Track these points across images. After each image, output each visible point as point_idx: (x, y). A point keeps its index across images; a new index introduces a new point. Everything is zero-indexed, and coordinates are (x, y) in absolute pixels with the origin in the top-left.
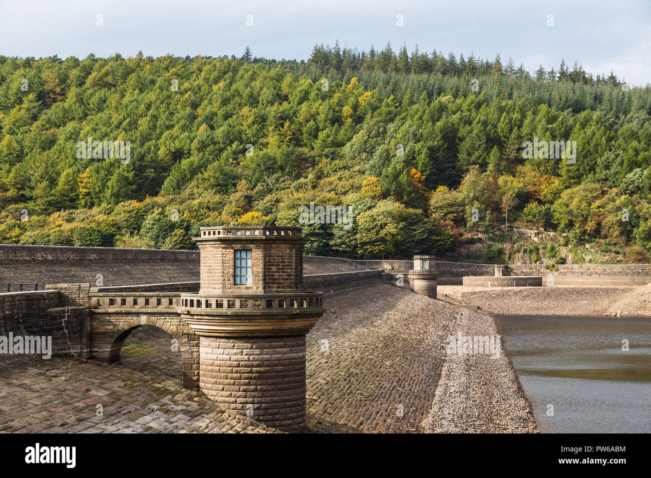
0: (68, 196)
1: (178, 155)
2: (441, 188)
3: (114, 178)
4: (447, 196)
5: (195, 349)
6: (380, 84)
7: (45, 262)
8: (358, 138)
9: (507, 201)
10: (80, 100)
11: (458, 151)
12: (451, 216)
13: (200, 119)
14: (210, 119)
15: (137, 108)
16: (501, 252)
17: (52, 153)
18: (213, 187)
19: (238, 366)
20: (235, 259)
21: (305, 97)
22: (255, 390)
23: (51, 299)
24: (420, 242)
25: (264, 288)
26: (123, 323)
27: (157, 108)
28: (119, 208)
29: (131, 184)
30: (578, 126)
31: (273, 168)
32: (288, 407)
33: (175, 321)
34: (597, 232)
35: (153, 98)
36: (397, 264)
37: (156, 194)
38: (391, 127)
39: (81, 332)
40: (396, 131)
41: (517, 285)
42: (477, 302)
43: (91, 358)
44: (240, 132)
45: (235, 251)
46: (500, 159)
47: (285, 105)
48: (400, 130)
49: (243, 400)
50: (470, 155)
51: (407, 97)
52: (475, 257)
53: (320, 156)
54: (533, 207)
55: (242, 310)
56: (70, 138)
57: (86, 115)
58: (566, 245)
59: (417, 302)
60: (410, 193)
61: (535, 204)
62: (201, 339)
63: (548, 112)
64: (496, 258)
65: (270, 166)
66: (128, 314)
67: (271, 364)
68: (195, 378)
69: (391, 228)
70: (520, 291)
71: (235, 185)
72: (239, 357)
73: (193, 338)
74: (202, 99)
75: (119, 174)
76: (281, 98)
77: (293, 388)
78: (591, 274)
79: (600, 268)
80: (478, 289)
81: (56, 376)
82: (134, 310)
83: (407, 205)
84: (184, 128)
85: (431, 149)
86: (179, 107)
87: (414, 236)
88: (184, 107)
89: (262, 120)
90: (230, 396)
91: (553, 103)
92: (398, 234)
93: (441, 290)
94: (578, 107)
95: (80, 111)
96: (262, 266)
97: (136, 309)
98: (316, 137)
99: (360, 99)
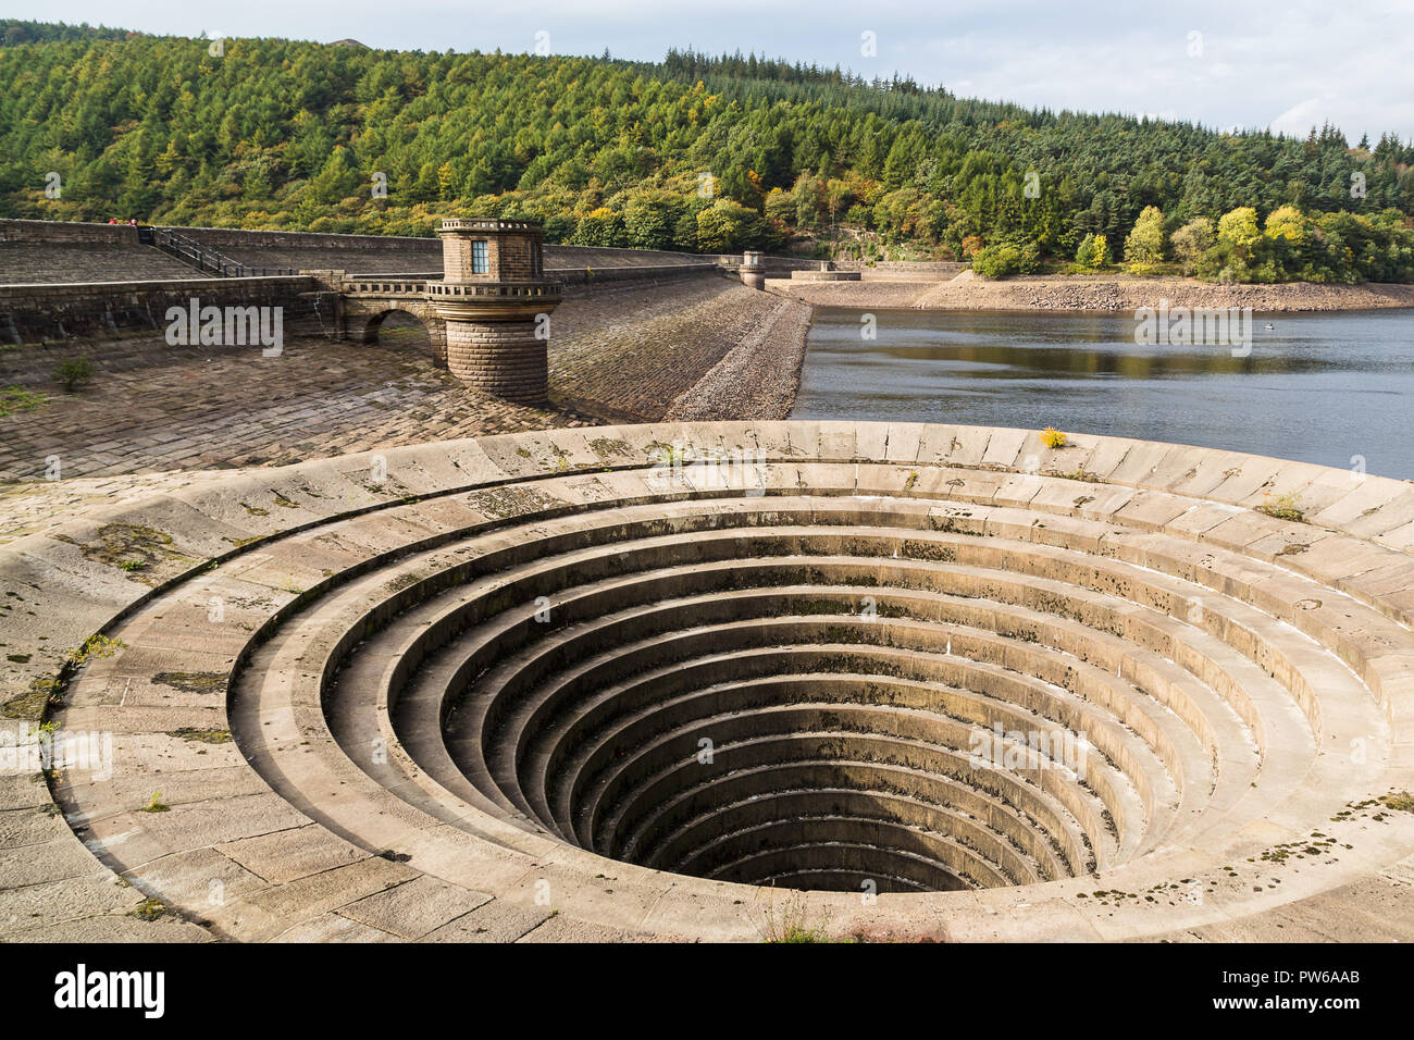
0: (429, 189)
1: (533, 152)
2: (776, 190)
3: (473, 172)
4: (781, 197)
5: (442, 332)
6: (725, 88)
7: (336, 250)
8: (701, 140)
9: (833, 202)
10: (441, 96)
11: (793, 155)
12: (783, 216)
13: (554, 117)
14: (563, 117)
15: (495, 104)
16: (827, 249)
17: (413, 147)
18: (566, 183)
19: (479, 347)
20: (472, 249)
21: (653, 100)
22: (495, 369)
23: (303, 284)
24: (756, 239)
25: (500, 276)
26: (375, 308)
27: (514, 106)
28: (477, 201)
29: (489, 179)
30: (901, 134)
31: (622, 167)
32: (526, 384)
33: (423, 306)
34: (911, 233)
35: (511, 95)
36: (733, 258)
37: (513, 189)
38: (733, 130)
39: (334, 315)
40: (737, 134)
41: (838, 280)
42: (802, 294)
43: (347, 339)
44: (592, 131)
45: (472, 242)
46: (830, 163)
47: (635, 106)
48: (741, 134)
49: (485, 378)
50: (803, 159)
51: (749, 101)
52: (804, 254)
53: (667, 157)
54: (856, 209)
55: (478, 297)
56: (430, 132)
57: (447, 110)
58: (884, 244)
59: (744, 291)
60: (747, 194)
61: (859, 206)
62: (448, 323)
63: (875, 121)
64: (822, 254)
65: (620, 165)
66: (378, 299)
67: (509, 346)
68: (444, 358)
69: (728, 226)
70: (841, 285)
71: (586, 182)
72: (479, 339)
73: (440, 322)
74: (557, 99)
75: (478, 169)
76: (631, 99)
77: (533, 368)
78: (903, 271)
79: (911, 265)
80: (804, 283)
81: (296, 355)
82: (384, 296)
83: (745, 204)
84: (539, 126)
85: (769, 153)
86: (535, 105)
87: (750, 233)
88: (540, 106)
89: (612, 120)
90: (473, 374)
91: (882, 111)
92: (734, 231)
93: (768, 282)
94: (903, 117)
95: (441, 105)
96: (497, 256)
97: (387, 294)
98: (664, 137)
99: (705, 103)
